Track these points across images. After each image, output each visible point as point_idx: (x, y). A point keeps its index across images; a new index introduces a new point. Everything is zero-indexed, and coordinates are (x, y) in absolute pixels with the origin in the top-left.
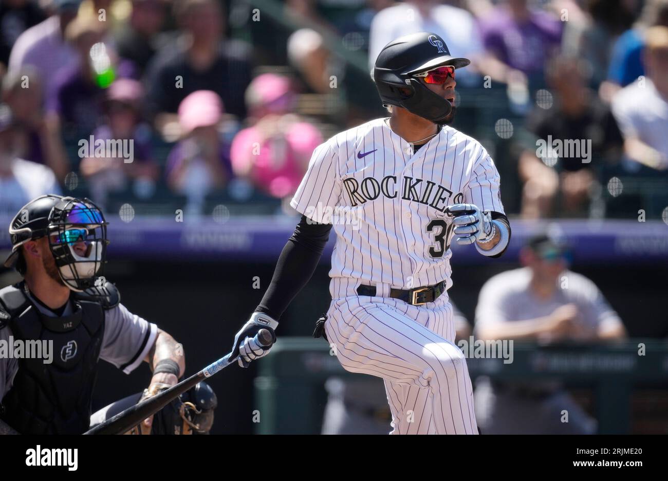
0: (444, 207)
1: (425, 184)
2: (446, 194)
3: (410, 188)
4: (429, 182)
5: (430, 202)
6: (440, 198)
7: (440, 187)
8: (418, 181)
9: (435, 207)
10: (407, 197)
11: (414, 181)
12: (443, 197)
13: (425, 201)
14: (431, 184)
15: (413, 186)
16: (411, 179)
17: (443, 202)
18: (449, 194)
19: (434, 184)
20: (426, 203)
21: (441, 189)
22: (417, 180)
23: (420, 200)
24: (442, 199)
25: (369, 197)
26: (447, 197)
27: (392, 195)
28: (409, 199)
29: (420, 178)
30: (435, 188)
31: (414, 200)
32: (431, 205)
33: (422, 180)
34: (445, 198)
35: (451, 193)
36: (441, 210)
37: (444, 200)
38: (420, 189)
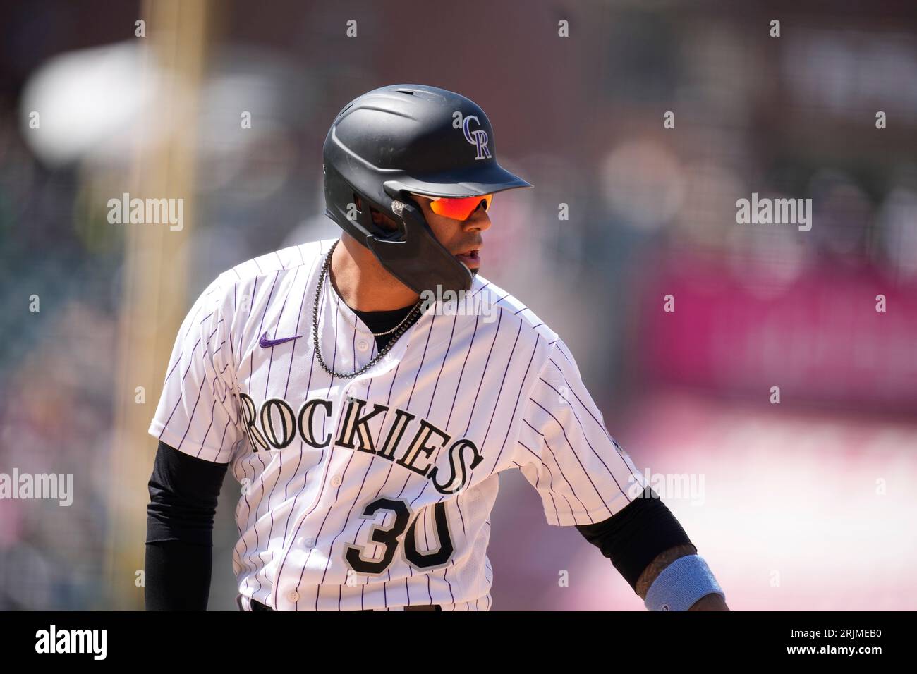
0: (429, 465)
1: (391, 415)
2: (435, 440)
3: (357, 423)
4: (400, 413)
5: (399, 455)
6: (422, 447)
7: (424, 424)
8: (379, 409)
9: (410, 467)
10: (346, 441)
11: (369, 409)
12: (428, 445)
13: (387, 452)
14: (404, 418)
15: (365, 420)
16: (362, 403)
17: (427, 457)
18: (442, 440)
19: (411, 417)
20: (391, 457)
21: (427, 430)
22: (376, 406)
23: (379, 448)
24: (426, 450)
25: (273, 441)
26: (438, 446)
27: (319, 441)
28: (350, 445)
29: (384, 404)
30: (414, 426)
31: (361, 449)
32: (401, 462)
33: (387, 409)
34: (434, 448)
35: (447, 438)
36: (423, 473)
37: (429, 452)
38: (379, 427)
